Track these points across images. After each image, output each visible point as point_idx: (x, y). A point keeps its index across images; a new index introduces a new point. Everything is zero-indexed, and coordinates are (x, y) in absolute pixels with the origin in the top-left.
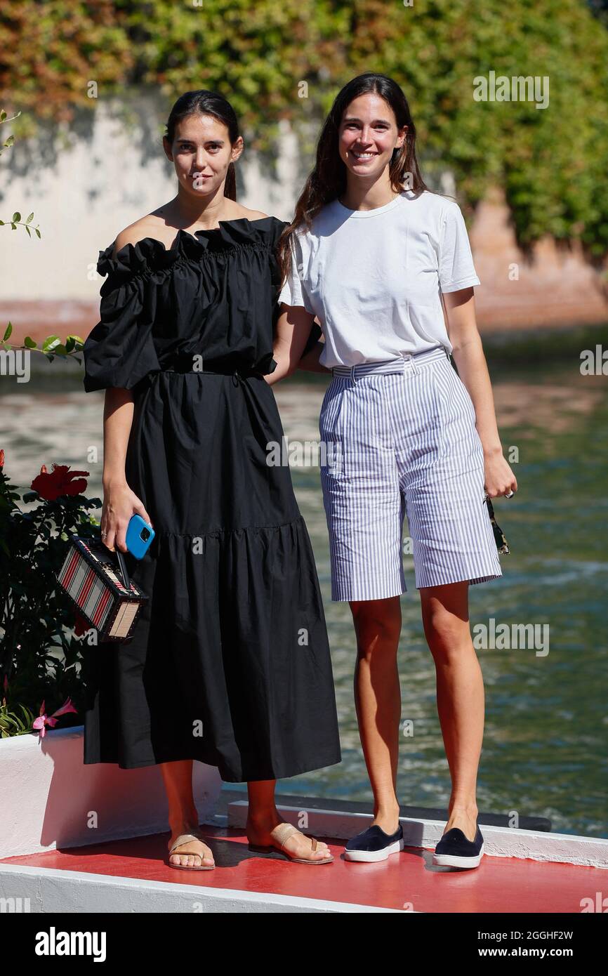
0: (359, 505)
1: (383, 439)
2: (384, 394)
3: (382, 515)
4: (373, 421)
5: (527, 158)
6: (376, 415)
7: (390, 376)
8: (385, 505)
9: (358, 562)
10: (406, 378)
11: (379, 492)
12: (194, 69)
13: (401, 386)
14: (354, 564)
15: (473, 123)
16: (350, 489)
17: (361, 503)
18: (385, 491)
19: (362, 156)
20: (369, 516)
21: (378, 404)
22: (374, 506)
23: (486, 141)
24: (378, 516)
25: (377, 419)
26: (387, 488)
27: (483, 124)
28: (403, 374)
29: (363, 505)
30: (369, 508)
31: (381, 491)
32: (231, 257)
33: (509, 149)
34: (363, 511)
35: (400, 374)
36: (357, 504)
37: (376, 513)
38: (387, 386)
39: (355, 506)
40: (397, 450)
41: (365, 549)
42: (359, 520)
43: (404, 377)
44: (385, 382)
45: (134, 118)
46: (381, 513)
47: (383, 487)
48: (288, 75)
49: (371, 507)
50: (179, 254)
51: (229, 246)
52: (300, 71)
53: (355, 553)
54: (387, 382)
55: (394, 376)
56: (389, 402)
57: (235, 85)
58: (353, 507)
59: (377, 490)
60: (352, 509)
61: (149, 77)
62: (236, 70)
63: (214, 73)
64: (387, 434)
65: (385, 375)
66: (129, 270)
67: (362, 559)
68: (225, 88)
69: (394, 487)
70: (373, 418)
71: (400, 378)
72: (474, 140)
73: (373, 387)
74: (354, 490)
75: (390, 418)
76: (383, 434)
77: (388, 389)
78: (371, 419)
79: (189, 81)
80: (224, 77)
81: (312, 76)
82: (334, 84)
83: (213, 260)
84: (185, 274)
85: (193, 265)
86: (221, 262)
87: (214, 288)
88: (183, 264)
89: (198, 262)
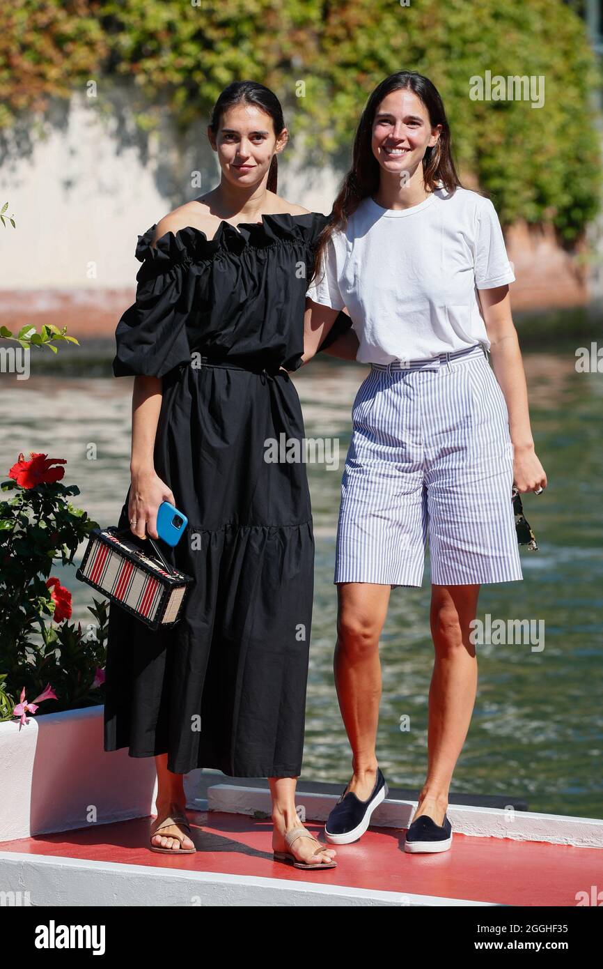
1: (413, 435)
2: (417, 389)
4: (405, 416)
5: (500, 144)
6: (408, 411)
7: (425, 373)
10: (441, 375)
12: (168, 58)
13: (435, 383)
19: (394, 151)
21: (411, 400)
25: (408, 414)
28: (438, 372)
32: (271, 251)
35: (435, 371)
38: (421, 382)
40: (426, 447)
43: (439, 375)
44: (420, 377)
45: (109, 107)
48: (260, 64)
50: (220, 245)
51: (271, 241)
52: (273, 59)
55: (429, 372)
56: (422, 399)
57: (208, 73)
61: (124, 67)
62: (209, 59)
63: (188, 62)
64: (417, 429)
65: (421, 371)
66: (169, 258)
68: (198, 77)
70: (405, 413)
71: (435, 375)
73: (408, 382)
75: (421, 415)
76: (413, 429)
77: (421, 385)
78: (403, 414)
79: (162, 70)
80: (198, 66)
81: (285, 64)
82: (306, 72)
83: (253, 254)
84: (224, 266)
85: (232, 257)
86: (261, 256)
87: (252, 283)
88: (223, 256)
89: (239, 255)
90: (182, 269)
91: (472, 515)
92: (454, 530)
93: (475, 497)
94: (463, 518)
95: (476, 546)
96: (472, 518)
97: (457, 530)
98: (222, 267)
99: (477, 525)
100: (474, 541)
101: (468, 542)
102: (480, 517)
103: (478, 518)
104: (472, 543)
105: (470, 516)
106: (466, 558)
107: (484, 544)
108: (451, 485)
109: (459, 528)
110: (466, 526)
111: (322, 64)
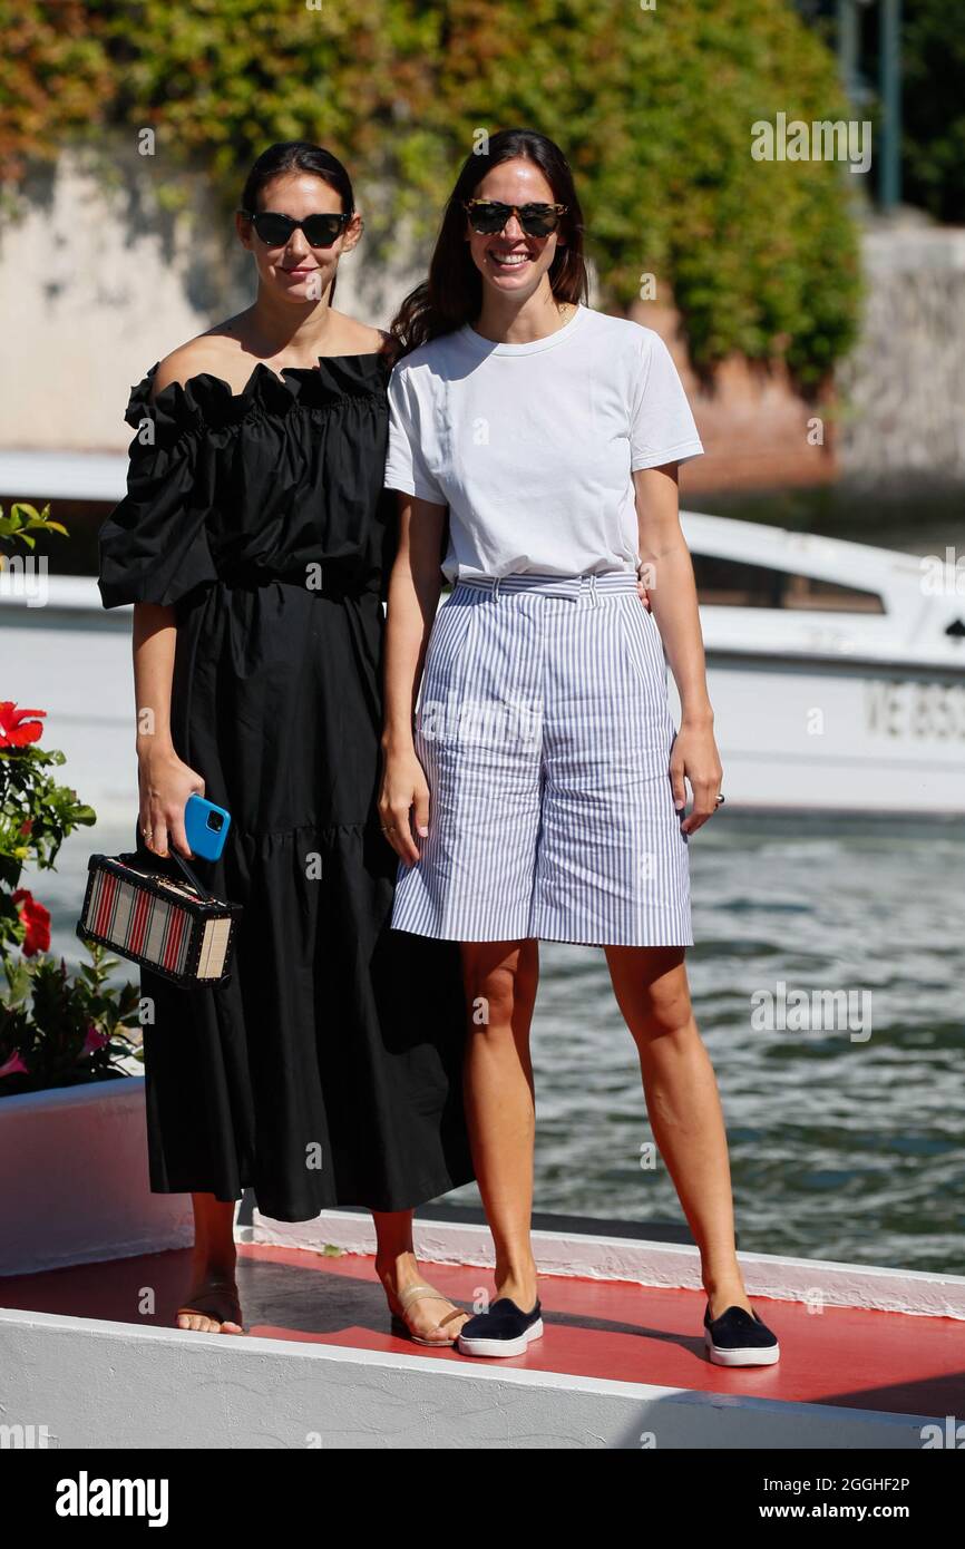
0: (473, 791)
1: (528, 696)
2: (540, 625)
3: (505, 812)
4: (517, 664)
5: (705, 238)
6: (524, 657)
7: (555, 600)
8: (512, 796)
9: (459, 880)
10: (579, 608)
11: (507, 775)
12: (206, 101)
13: (568, 619)
14: (452, 882)
15: (624, 184)
16: (464, 764)
17: (477, 789)
18: (521, 775)
19: (509, 259)
20: (486, 810)
21: (528, 639)
22: (496, 796)
23: (643, 211)
24: (500, 812)
25: (523, 663)
26: (519, 771)
27: (638, 186)
28: (575, 601)
29: (479, 792)
30: (488, 797)
31: (510, 773)
32: (333, 413)
33: (678, 224)
34: (478, 802)
35: (570, 600)
36: (471, 789)
37: (498, 808)
38: (548, 613)
39: (467, 791)
40: (546, 717)
41: (472, 861)
42: (471, 815)
43: (576, 607)
44: (546, 607)
45: (115, 174)
46: (505, 808)
47: (514, 768)
48: (347, 112)
49: (491, 797)
50: (253, 401)
51: (334, 397)
52: (365, 105)
53: (457, 864)
54: (548, 608)
55: (561, 601)
56: (547, 640)
57: (267, 124)
58: (464, 794)
59: (504, 772)
60: (461, 796)
61: (139, 114)
62: (268, 103)
63: (236, 108)
64: (535, 688)
65: (548, 596)
67: (465, 876)
68: (252, 130)
69: (530, 772)
70: (518, 660)
71: (570, 606)
72: (626, 209)
73: (526, 611)
74: (470, 767)
75: (544, 665)
76: (529, 687)
77: (547, 619)
78: (515, 661)
79: (197, 119)
80: (252, 114)
81: (383, 113)
82: (416, 125)
83: (305, 417)
84: (260, 434)
85: (273, 420)
86: (318, 420)
87: (302, 461)
88: (258, 418)
89: (283, 417)
90: (197, 439)
91: (619, 836)
92: (589, 855)
93: (626, 807)
94: (605, 839)
95: (620, 885)
96: (619, 840)
97: (594, 856)
98: (256, 435)
99: (625, 853)
100: (617, 876)
101: (609, 877)
102: (630, 839)
103: (627, 841)
104: (614, 879)
105: (616, 837)
106: (601, 901)
107: (631, 883)
108: (588, 787)
109: (597, 854)
110: (608, 852)
111: (440, 113)
